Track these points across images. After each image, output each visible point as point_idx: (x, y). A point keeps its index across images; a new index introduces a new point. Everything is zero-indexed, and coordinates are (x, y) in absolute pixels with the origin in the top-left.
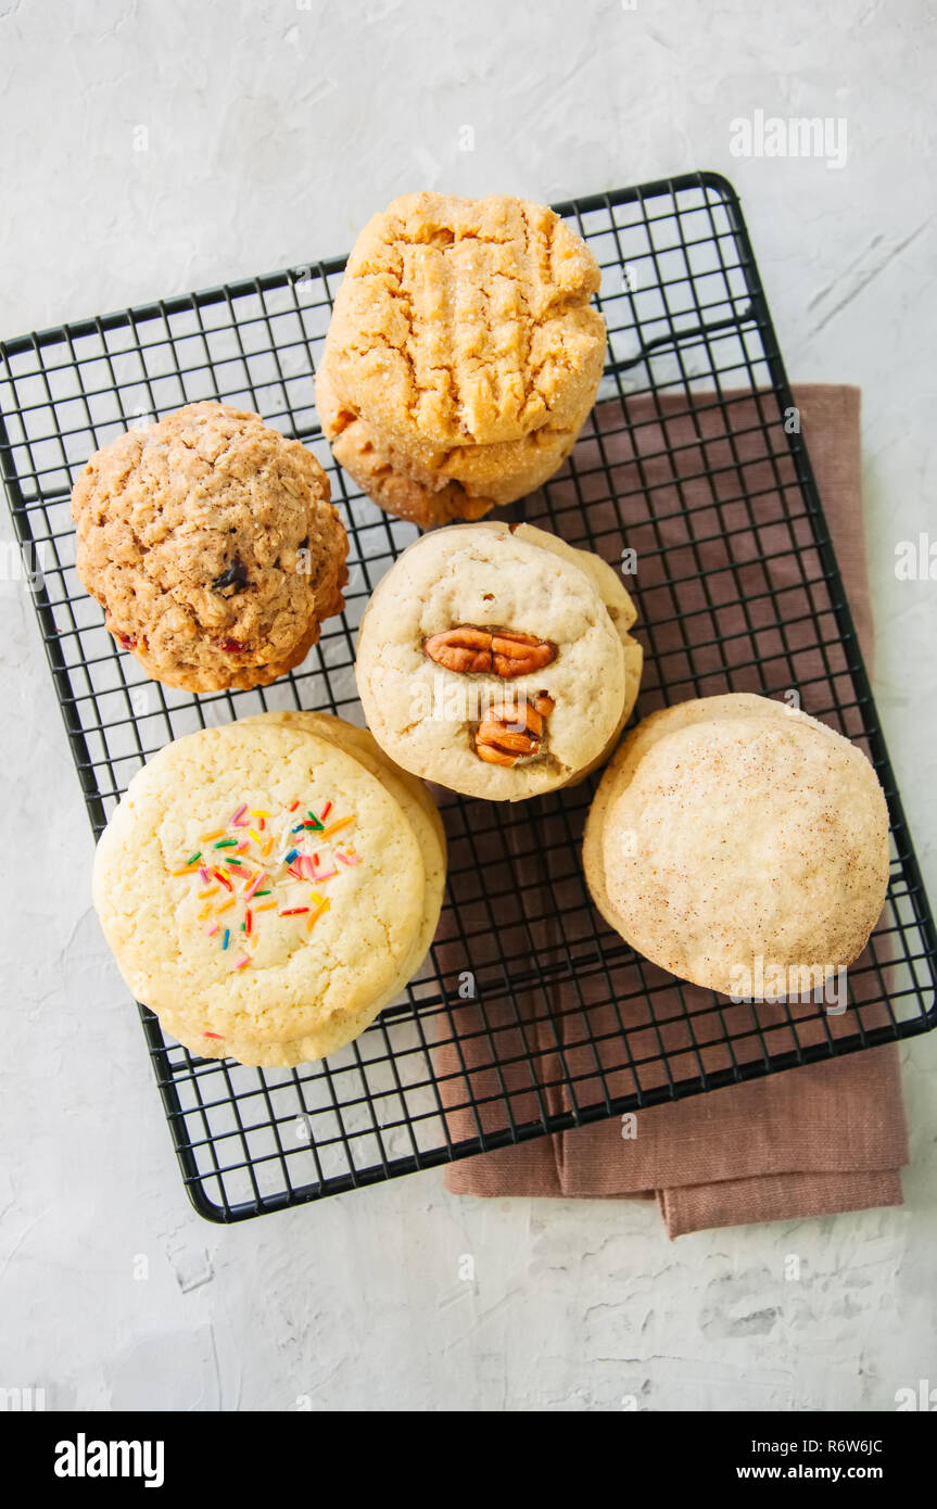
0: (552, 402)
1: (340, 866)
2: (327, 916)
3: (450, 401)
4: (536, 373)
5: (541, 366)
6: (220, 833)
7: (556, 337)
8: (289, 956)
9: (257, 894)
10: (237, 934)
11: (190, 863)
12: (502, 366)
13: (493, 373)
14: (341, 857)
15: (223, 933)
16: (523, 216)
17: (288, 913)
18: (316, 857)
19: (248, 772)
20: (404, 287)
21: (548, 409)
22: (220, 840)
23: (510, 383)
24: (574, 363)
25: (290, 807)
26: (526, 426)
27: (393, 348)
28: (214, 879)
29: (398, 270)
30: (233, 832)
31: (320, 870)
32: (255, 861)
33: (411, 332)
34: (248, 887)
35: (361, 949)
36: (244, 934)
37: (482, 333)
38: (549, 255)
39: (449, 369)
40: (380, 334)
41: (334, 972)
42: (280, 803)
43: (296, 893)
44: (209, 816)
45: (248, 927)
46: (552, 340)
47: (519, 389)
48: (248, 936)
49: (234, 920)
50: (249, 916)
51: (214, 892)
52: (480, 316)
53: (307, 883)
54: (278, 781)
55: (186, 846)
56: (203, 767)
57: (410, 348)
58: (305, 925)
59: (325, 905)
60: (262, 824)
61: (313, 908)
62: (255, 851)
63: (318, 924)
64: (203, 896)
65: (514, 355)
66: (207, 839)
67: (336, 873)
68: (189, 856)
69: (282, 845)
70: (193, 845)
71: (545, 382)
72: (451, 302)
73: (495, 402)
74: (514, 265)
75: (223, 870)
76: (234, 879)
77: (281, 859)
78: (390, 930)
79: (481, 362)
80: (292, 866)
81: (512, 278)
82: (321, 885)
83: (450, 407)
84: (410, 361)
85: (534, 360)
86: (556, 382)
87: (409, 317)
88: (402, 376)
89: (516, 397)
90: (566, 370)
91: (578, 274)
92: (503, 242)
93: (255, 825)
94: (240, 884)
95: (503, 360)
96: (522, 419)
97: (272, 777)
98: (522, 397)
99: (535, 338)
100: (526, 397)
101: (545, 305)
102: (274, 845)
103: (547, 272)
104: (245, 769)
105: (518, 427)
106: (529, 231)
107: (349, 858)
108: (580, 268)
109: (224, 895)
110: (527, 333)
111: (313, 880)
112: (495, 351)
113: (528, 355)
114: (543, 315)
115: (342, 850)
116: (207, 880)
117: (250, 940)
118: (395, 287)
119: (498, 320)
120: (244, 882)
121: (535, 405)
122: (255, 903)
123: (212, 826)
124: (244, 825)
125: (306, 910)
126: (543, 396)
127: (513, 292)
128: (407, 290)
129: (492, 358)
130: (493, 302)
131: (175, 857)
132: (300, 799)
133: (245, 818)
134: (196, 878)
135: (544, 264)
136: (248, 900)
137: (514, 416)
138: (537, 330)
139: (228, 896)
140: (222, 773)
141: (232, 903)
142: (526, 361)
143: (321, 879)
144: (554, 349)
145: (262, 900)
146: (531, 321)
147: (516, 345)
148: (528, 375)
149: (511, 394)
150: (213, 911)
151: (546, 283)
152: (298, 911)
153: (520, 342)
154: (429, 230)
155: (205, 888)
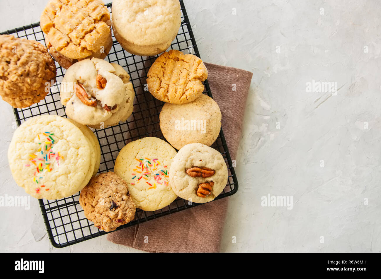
0: (188, 98)
1: (163, 184)
2: (153, 190)
3: (166, 91)
4: (186, 91)
5: (188, 90)
6: (149, 160)
7: (193, 84)
8: (141, 190)
9: (146, 175)
10: (136, 179)
11: (140, 160)
12: (179, 87)
13: (177, 88)
14: (165, 182)
15: (134, 176)
16: (195, 59)
17: (148, 183)
18: (161, 178)
19: (164, 154)
20: (165, 66)
21: (187, 99)
22: (149, 161)
23: (180, 91)
24: (195, 91)
25: (165, 166)
26: (181, 101)
27: (158, 77)
28: (142, 166)
29: (165, 63)
30: (152, 161)
31: (160, 181)
32: (151, 169)
33: (163, 75)
34: (145, 173)
35: (154, 200)
36: (138, 179)
37: (177, 79)
38: (197, 68)
39: (168, 85)
40: (156, 74)
41: (146, 200)
42: (164, 164)
43: (152, 181)
44: (150, 155)
45: (139, 179)
46: (192, 85)
47: (181, 93)
48: (138, 180)
49: (138, 176)
50: (141, 177)
51: (139, 168)
52: (178, 76)
53: (155, 181)
54: (167, 160)
55: (142, 156)
56: (157, 146)
57: (162, 79)
58: (148, 188)
59: (155, 187)
60: (158, 165)
61: (153, 186)
62: (152, 168)
63: (151, 189)
64: (137, 167)
65: (183, 85)
66: (147, 159)
67: (162, 184)
68: (141, 159)
69: (157, 171)
70: (143, 157)
71: (187, 93)
72: (173, 71)
73: (175, 94)
74: (189, 68)
75: (145, 166)
76: (145, 169)
77: (155, 173)
78: (161, 202)
79: (175, 85)
80: (156, 176)
81: (188, 70)
82: (157, 184)
83: (166, 92)
84: (161, 81)
85: (187, 88)
86: (190, 94)
87: (164, 73)
88: (158, 83)
89: (180, 94)
90: (193, 92)
91: (201, 73)
92: (188, 63)
93: (156, 164)
94: (145, 171)
95: (180, 86)
96: (180, 99)
97: (166, 159)
98: (182, 94)
99: (188, 83)
100: (183, 95)
101: (193, 77)
102: (156, 170)
103: (196, 71)
104: (164, 153)
105: (179, 101)
106: (195, 62)
107: (166, 184)
108: (202, 71)
109: (141, 170)
110: (187, 82)
111: (157, 181)
112: (179, 84)
113: (186, 86)
114: (192, 79)
115: (166, 181)
116: (140, 165)
117: (138, 181)
118: (163, 66)
119: (182, 78)
120: (146, 171)
121: (184, 97)
122: (144, 176)
123: (149, 157)
124: (155, 162)
125: (151, 185)
126: (186, 96)
127: (187, 73)
128: (165, 67)
129: (178, 85)
130: (182, 73)
131: (139, 157)
132: (168, 166)
133: (156, 161)
134: (139, 163)
135: (196, 69)
136: (144, 175)
137: (179, 98)
138: (189, 82)
139: (141, 171)
140: (159, 150)
141: (141, 173)
142: (185, 88)
143: (158, 183)
144: (191, 86)
145: (146, 177)
146: (189, 80)
147: (183, 83)
148: (185, 90)
149: (179, 93)
150: (136, 171)
151: (195, 73)
152: (150, 184)
153: (185, 83)
154: (174, 57)
155: (139, 166)
